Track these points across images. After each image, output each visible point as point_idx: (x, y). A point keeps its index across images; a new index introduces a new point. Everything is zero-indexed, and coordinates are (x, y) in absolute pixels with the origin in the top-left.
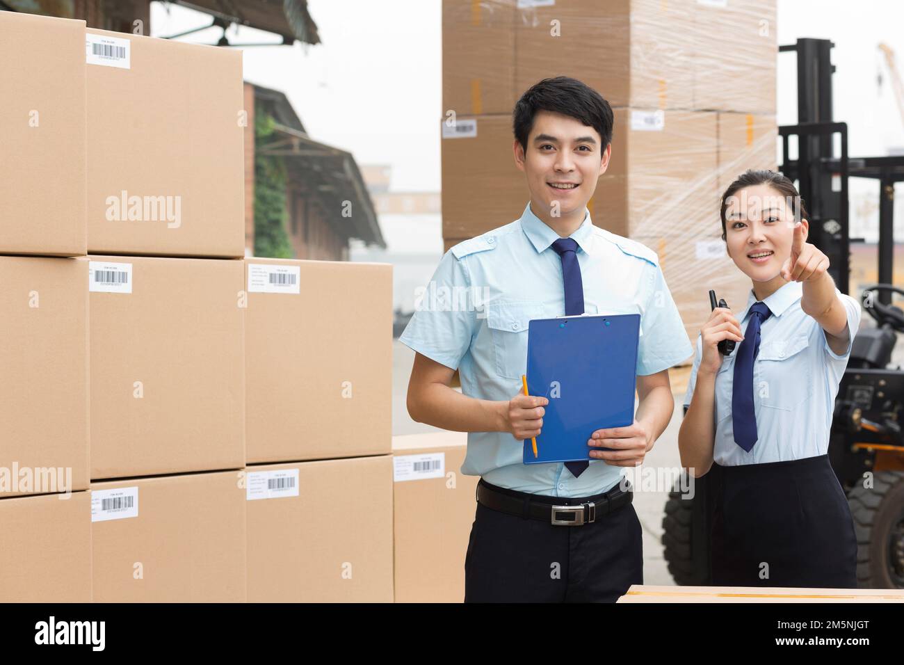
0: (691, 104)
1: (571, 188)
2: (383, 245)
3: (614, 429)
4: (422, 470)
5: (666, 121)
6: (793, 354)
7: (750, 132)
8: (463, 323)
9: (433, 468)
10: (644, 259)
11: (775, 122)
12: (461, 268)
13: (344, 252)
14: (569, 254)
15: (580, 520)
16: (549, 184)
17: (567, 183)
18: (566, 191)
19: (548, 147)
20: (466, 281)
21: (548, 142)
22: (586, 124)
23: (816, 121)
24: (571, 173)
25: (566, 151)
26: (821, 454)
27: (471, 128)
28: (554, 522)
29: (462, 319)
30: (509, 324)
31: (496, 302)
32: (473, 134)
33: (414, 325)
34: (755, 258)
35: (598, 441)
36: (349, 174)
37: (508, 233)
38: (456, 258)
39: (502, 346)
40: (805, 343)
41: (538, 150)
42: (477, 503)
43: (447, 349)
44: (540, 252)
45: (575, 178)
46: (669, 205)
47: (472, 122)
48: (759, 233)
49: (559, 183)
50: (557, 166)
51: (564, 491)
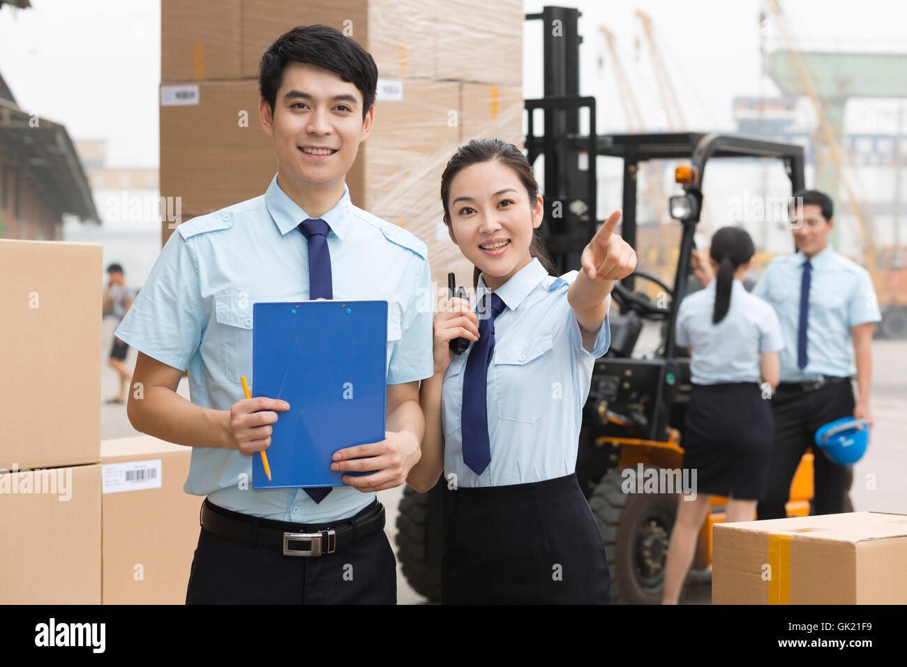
0: (431, 73)
1: (327, 154)
2: (98, 221)
3: (358, 447)
4: (136, 480)
5: (404, 92)
6: (534, 358)
7: (495, 104)
8: (191, 316)
9: (149, 477)
10: (410, 250)
11: (521, 94)
12: (188, 249)
13: (57, 228)
14: (318, 239)
15: (317, 550)
16: (301, 149)
17: (323, 148)
18: (322, 157)
19: (301, 105)
20: (194, 267)
21: (300, 100)
22: (345, 79)
23: (563, 94)
24: (328, 137)
25: (322, 111)
26: (569, 473)
27: (192, 95)
28: (286, 552)
29: (189, 311)
30: (241, 319)
31: (227, 292)
32: (195, 101)
33: (133, 316)
34: (489, 249)
35: (342, 463)
36: (63, 148)
37: (249, 211)
38: (182, 238)
39: (232, 345)
40: (549, 344)
41: (288, 109)
42: (201, 527)
43: (172, 346)
44: (283, 233)
45: (332, 142)
46: (409, 182)
47: (194, 89)
48: (493, 219)
49: (312, 148)
50: (311, 128)
51: (298, 516)
